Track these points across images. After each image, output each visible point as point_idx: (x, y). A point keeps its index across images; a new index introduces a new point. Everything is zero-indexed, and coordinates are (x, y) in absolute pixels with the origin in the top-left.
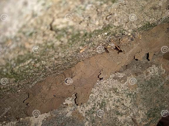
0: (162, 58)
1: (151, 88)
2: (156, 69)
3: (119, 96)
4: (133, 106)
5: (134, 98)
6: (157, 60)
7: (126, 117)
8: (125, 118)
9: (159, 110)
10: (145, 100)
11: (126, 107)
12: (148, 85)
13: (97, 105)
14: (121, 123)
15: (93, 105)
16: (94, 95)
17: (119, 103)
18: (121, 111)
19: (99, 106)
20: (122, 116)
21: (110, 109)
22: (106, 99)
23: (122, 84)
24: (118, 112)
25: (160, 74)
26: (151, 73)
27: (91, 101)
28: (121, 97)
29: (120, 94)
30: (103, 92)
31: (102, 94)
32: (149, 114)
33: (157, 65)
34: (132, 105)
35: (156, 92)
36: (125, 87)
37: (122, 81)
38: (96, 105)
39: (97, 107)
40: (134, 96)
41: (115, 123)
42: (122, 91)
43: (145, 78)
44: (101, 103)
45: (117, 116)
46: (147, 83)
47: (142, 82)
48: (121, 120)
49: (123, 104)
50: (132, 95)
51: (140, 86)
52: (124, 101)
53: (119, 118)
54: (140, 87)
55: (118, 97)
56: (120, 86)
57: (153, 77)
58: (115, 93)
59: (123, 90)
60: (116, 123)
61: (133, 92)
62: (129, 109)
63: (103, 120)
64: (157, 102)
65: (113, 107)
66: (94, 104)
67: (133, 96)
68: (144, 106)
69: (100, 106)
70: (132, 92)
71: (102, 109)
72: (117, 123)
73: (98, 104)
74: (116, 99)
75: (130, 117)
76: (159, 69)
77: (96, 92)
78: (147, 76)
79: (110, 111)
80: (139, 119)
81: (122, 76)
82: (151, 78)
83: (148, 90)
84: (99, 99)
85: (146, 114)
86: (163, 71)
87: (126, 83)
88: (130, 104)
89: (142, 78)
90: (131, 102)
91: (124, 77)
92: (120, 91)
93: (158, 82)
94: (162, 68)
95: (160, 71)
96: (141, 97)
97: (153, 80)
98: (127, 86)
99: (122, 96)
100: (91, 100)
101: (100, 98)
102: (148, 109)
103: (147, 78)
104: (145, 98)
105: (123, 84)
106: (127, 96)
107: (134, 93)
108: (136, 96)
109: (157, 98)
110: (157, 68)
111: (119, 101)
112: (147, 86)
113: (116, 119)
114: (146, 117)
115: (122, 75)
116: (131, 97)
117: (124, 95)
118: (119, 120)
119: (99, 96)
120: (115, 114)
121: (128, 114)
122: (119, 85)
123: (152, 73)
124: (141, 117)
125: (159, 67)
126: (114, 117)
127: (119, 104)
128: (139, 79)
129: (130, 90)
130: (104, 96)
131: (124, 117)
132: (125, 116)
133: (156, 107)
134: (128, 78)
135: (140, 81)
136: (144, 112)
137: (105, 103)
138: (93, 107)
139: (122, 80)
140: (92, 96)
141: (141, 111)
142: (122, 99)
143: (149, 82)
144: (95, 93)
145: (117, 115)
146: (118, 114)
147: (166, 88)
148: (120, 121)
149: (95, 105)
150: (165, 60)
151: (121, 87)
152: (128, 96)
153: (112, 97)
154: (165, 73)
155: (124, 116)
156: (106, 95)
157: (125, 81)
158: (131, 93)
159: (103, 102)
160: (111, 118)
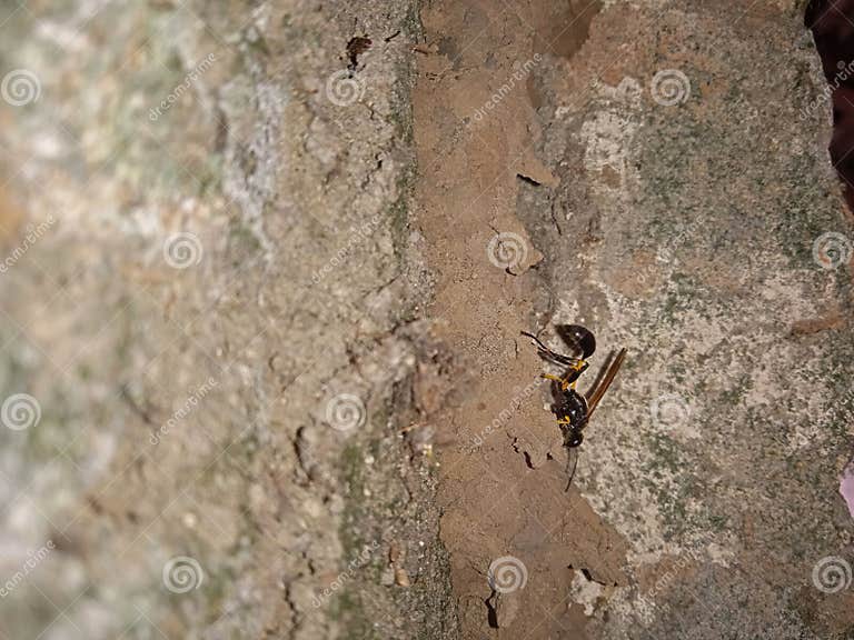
0: (568, 65)
1: (686, 188)
2: (606, 122)
3: (658, 358)
4: (731, 315)
5: (693, 295)
6: (565, 99)
7: (764, 368)
8: (764, 375)
9: (800, 195)
10: (728, 243)
11: (718, 348)
12: (666, 199)
13: (657, 475)
14: (781, 399)
15: (649, 494)
16: (609, 468)
17: (688, 371)
18: (729, 378)
19: (666, 472)
20: (749, 384)
21: (698, 425)
22: (645, 425)
23: (611, 324)
24: (725, 393)
25: (637, 118)
26: (612, 158)
27: (629, 493)
28: (666, 352)
29: (651, 351)
30: (608, 421)
31: (614, 431)
32: (798, 252)
33: (590, 110)
34: (722, 314)
35: (712, 175)
36: (627, 314)
37: (596, 318)
38: (655, 480)
39: (664, 480)
40: (688, 288)
41: (768, 426)
42: (640, 334)
43: (625, 196)
44: (652, 456)
45: (741, 405)
46: (653, 197)
47: (636, 221)
48: (766, 394)
49: (701, 359)
50: (678, 298)
51: (652, 241)
52: (689, 344)
53: (755, 398)
54: (658, 240)
55: (657, 365)
56: (612, 336)
57: (637, 153)
58: (637, 370)
59: (636, 330)
60: (769, 422)
61: (666, 284)
62: (734, 338)
63: (734, 473)
64: (757, 187)
65: (693, 408)
66: (645, 490)
67: (683, 293)
68: (753, 258)
69: (664, 467)
70: (663, 291)
71: (681, 460)
72: (771, 418)
73: (652, 472)
74: (665, 376)
75: (774, 349)
76: (614, 110)
77: (599, 457)
78: (622, 182)
79: (706, 425)
80: (800, 309)
81: (576, 305)
82: (639, 167)
83: (688, 209)
84: (630, 455)
85: (792, 265)
86: (628, 89)
87: (610, 301)
88: (714, 323)
89: (621, 211)
90: (708, 317)
91: (580, 299)
92: (635, 343)
93: (667, 139)
94: (611, 90)
95: (621, 108)
96: (703, 255)
97: (654, 163)
98: (630, 300)
99: (661, 345)
100: (625, 491)
101: (631, 451)
102: (775, 245)
103: (630, 185)
104: (715, 237)
105: (611, 319)
106: (674, 321)
107: (673, 286)
108: (690, 283)
109: (741, 181)
110: (603, 116)
111: (677, 370)
112: (663, 205)
113: (754, 416)
114: (807, 271)
115: (572, 304)
116: (684, 305)
117: (663, 334)
118: (764, 405)
119: (618, 449)
120: (728, 413)
121: (752, 352)
122: (609, 339)
123: (619, 152)
124: (794, 293)
125: (603, 108)
126: (740, 419)
127: (693, 373)
128: (620, 228)
129: (649, 296)
130: (628, 427)
131: (761, 377)
132: (756, 371)
133: (779, 203)
134: (594, 282)
135: (632, 229)
136: (777, 273)
137: (664, 437)
138: (655, 498)
139: (590, 311)
140: (610, 478)
141: (767, 282)
142: (674, 353)
143: (655, 186)
144: (599, 461)
145: (735, 403)
146: (734, 394)
147: (714, 113)
148: (768, 402)
149: (652, 484)
150: (582, 53)
151: (623, 332)
152: (675, 315)
153: (648, 392)
154: (642, 85)
155: (758, 376)
156: (631, 415)
157: (600, 301)
158: (666, 297)
159: (654, 446)
160: (736, 436)
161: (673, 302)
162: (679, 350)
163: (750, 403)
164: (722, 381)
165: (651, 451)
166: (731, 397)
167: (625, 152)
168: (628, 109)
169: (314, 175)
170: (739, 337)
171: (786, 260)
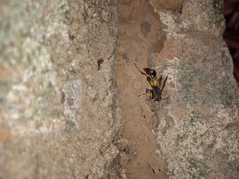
0: (159, 55)
1: (194, 87)
2: (170, 70)
3: (189, 136)
4: (209, 123)
5: (198, 117)
6: (158, 64)
7: (219, 137)
8: (220, 140)
9: (226, 87)
10: (206, 102)
11: (206, 132)
12: (188, 90)
13: (191, 170)
14: (225, 146)
15: (189, 176)
16: (177, 168)
17: (198, 139)
18: (210, 141)
19: (194, 169)
20: (216, 142)
21: (202, 154)
22: (187, 155)
23: (175, 126)
24: (209, 145)
25: (178, 68)
26: (172, 80)
27: (184, 176)
28: (191, 134)
29: (187, 134)
30: (176, 154)
31: (178, 157)
32: (227, 104)
33: (165, 67)
34: (206, 123)
35: (200, 83)
36: (180, 123)
37: (171, 125)
38: (191, 172)
39: (193, 171)
40: (196, 115)
41: (222, 154)
42: (184, 129)
43: (177, 90)
44: (189, 164)
45: (214, 148)
46: (185, 90)
47: (180, 97)
48: (221, 145)
49: (202, 136)
50: (194, 118)
51: (185, 102)
52: (198, 131)
53: (218, 146)
54: (187, 102)
55: (189, 138)
56: (176, 130)
57: (179, 78)
58: (184, 139)
59: (182, 128)
60: (222, 153)
61: (190, 114)
62: (210, 129)
63: (213, 168)
64: (213, 86)
65: (201, 150)
66: (188, 174)
67: (195, 117)
68: (214, 106)
69: (193, 168)
70: (189, 116)
71: (198, 165)
72: (223, 152)
73: (190, 169)
74: (191, 141)
75: (222, 132)
76: (172, 66)
77: (174, 165)
78: (175, 86)
79: (204, 154)
80: (228, 120)
81: (165, 121)
82: (180, 82)
83: (194, 93)
84: (183, 164)
85: (225, 107)
86: (175, 61)
87: (175, 120)
88: (205, 125)
89: (176, 94)
90: (203, 124)
91: (166, 120)
92: (182, 132)
93: (187, 74)
94: (171, 61)
95: (174, 66)
96: (200, 106)
97: (184, 80)
98: (180, 120)
99: (190, 132)
100: (182, 175)
101: (184, 163)
102: (220, 102)
103: (178, 87)
104: (203, 100)
105: (175, 125)
106: (193, 125)
107: (192, 115)
108: (197, 114)
109: (209, 85)
110: (169, 68)
111: (195, 139)
112: (187, 92)
113: (218, 151)
114: (229, 109)
115: (164, 121)
116: (195, 120)
117: (190, 128)
118: (220, 148)
119: (180, 163)
120: (210, 151)
121: (216, 133)
122: (175, 131)
123: (174, 78)
124: (226, 115)
125: (169, 66)
126: (214, 153)
127: (200, 140)
128: (176, 99)
129: (186, 118)
130: (182, 156)
131: (219, 140)
132: (217, 138)
133: (220, 90)
134: (169, 115)
135: (179, 99)
136: (221, 110)
137: (193, 159)
138: (191, 177)
139: (169, 123)
140: (178, 171)
141: (218, 112)
142: (194, 134)
143: (185, 87)
144: (175, 166)
145: (212, 148)
146: (212, 145)
147: (200, 66)
148: (221, 147)
149: (190, 173)
150: (162, 51)
151: (179, 128)
152: (193, 123)
153: (187, 145)
154: (179, 59)
155: (218, 140)
156: (183, 153)
157: (172, 120)
158: (190, 118)
159: (190, 162)
160: (213, 157)
161: (192, 119)
162: (195, 133)
163: (217, 148)
164: (208, 142)
165: (189, 163)
166: (211, 146)
167: (176, 78)
168: (176, 66)
169: (89, 100)
170: (212, 129)
171: (223, 106)
